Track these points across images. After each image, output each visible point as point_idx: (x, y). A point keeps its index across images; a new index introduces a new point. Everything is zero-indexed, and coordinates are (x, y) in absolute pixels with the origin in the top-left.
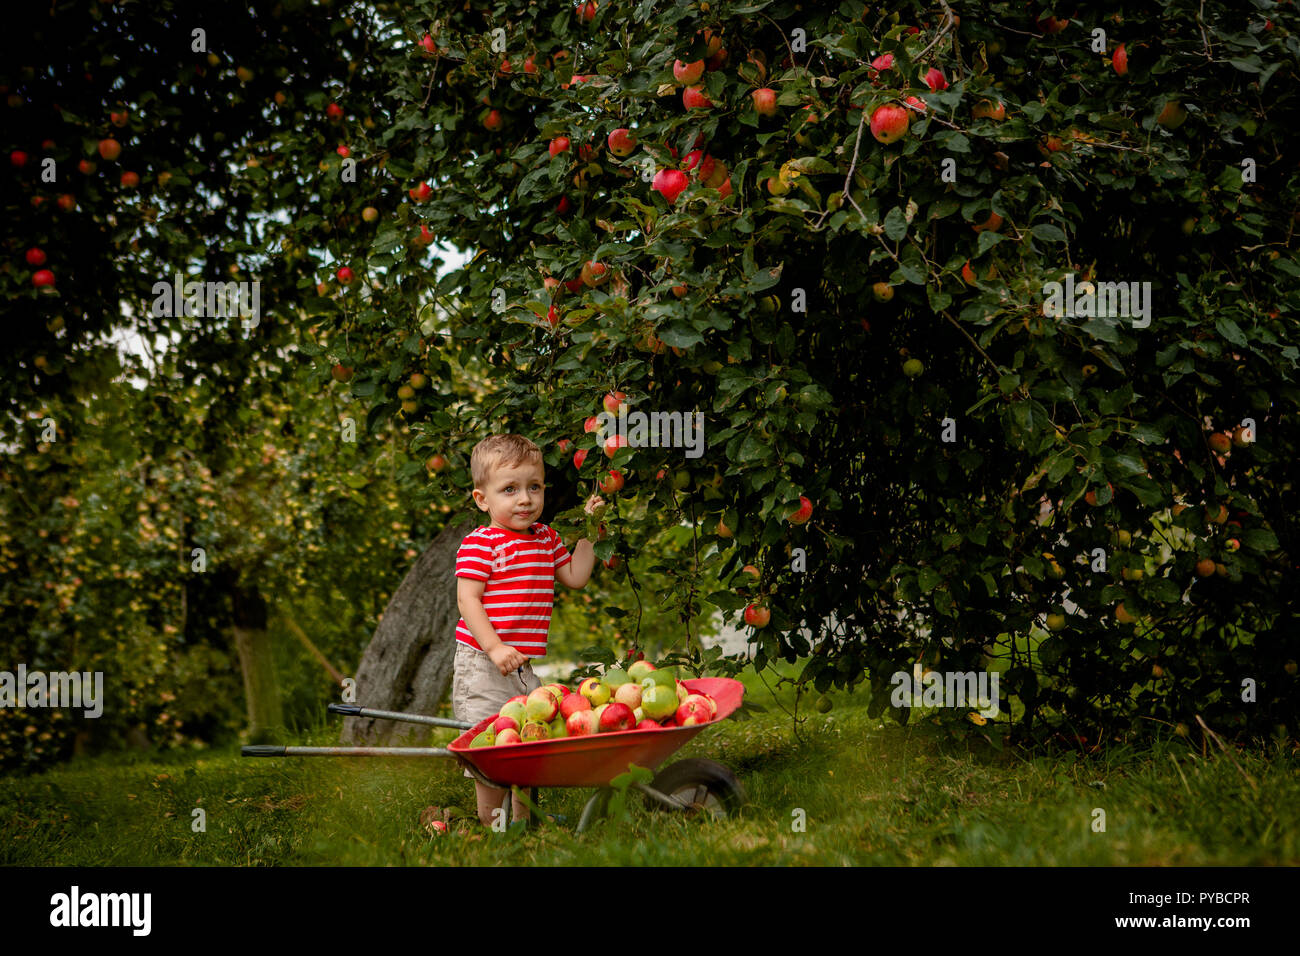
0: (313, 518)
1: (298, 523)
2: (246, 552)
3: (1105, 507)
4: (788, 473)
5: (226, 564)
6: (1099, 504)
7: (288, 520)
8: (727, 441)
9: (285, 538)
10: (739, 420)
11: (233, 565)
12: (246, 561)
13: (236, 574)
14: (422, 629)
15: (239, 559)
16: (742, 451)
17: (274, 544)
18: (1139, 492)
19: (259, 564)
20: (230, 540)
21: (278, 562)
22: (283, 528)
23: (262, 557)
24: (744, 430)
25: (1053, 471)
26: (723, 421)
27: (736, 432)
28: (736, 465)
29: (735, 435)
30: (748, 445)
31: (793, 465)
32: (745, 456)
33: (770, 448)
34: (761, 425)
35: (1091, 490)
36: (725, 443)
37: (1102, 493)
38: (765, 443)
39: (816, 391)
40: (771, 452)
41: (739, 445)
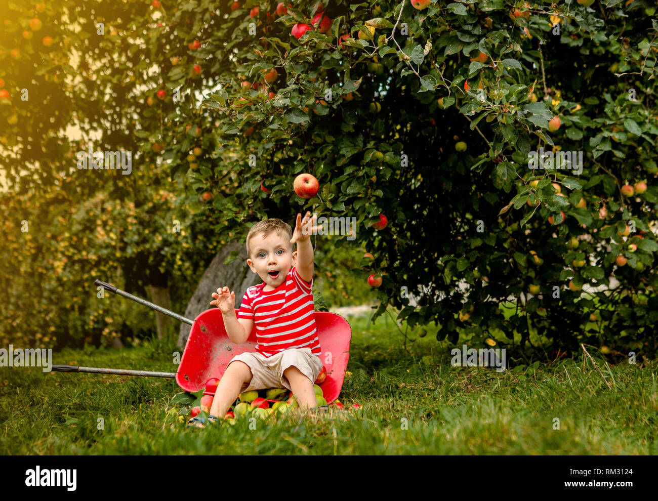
0: (186, 229)
2: (152, 247)
3: (559, 226)
6: (556, 224)
8: (343, 181)
9: (172, 239)
10: (349, 171)
11: (146, 253)
12: (152, 251)
15: (149, 251)
16: (349, 188)
21: (167, 252)
22: (171, 234)
23: (160, 249)
24: (352, 177)
25: (517, 202)
26: (341, 171)
27: (348, 177)
28: (346, 195)
29: (347, 179)
30: (352, 185)
31: (377, 197)
32: (350, 191)
33: (365, 187)
34: (361, 174)
35: (551, 215)
36: (341, 183)
37: (557, 218)
38: (362, 184)
39: (393, 156)
40: (364, 189)
41: (349, 185)
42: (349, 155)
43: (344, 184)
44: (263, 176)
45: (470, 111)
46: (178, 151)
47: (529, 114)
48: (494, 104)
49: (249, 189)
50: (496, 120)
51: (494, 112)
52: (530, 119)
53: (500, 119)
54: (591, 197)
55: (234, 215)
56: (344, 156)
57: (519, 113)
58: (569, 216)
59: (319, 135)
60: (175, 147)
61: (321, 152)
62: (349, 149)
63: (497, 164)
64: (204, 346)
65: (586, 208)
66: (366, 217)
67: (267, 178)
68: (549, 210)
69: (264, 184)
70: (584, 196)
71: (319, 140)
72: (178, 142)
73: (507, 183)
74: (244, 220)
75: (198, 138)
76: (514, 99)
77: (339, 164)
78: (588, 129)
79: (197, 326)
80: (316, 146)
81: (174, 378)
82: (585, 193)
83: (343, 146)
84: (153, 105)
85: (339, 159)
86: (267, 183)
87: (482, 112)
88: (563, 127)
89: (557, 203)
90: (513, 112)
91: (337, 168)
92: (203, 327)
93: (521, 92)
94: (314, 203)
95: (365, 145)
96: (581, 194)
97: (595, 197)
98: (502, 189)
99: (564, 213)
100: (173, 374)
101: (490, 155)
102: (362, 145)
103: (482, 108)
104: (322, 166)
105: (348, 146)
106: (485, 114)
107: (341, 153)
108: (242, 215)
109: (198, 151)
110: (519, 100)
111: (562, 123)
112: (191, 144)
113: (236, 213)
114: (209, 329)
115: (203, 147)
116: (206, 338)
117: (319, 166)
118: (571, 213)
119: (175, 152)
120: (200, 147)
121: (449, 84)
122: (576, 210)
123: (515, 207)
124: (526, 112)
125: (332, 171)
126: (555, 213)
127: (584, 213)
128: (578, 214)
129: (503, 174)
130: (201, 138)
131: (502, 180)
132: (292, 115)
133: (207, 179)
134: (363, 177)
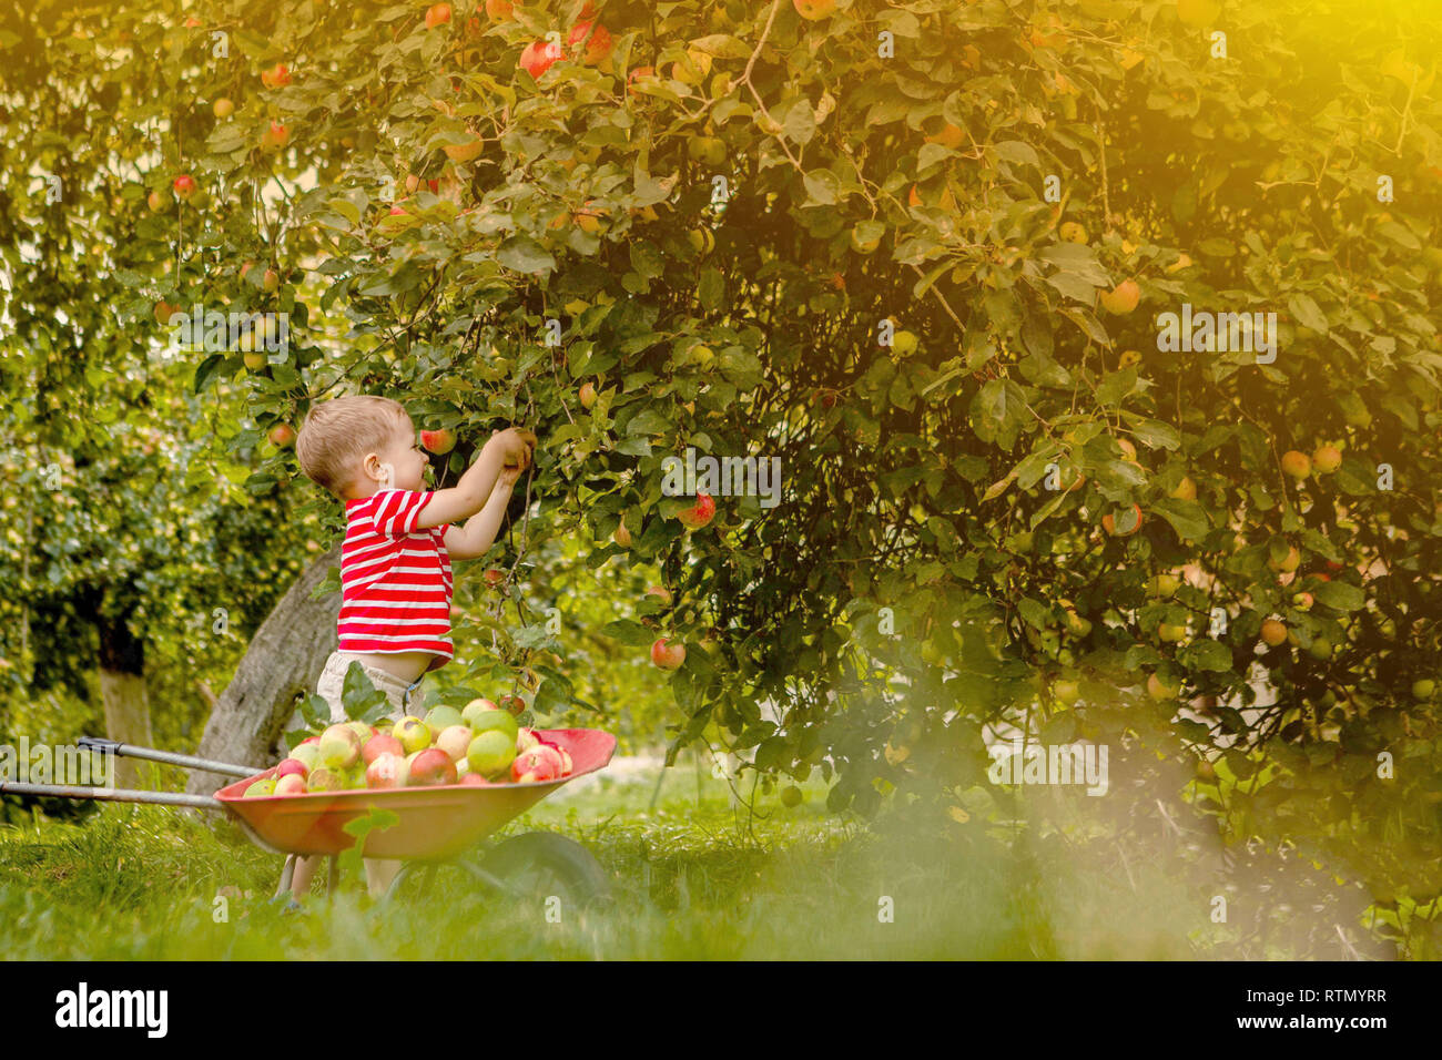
0: (201, 529)
1: (182, 534)
2: (113, 569)
3: (1128, 538)
5: (85, 583)
6: (1120, 532)
7: (170, 530)
9: (164, 551)
10: (635, 383)
11: (94, 585)
12: (112, 580)
13: (98, 597)
14: (295, 671)
15: (103, 581)
16: (633, 421)
17: (149, 560)
19: (128, 585)
20: (93, 551)
21: (152, 584)
22: (163, 540)
23: (133, 575)
24: (642, 398)
25: (1026, 474)
27: (631, 398)
29: (629, 404)
30: (641, 417)
32: (634, 429)
33: (669, 423)
34: (663, 392)
35: (1110, 512)
37: (1124, 518)
38: (664, 416)
39: (741, 355)
41: (632, 416)
43: (620, 414)
45: (912, 254)
47: (1051, 271)
48: (972, 241)
50: (973, 279)
51: (970, 260)
52: (1052, 282)
53: (982, 277)
54: (1207, 476)
57: (1028, 264)
58: (1154, 515)
63: (984, 383)
65: (1196, 502)
68: (1104, 499)
70: (1191, 473)
73: (1005, 428)
75: (269, 294)
76: (1016, 232)
82: (1194, 466)
84: (160, 212)
87: (944, 259)
90: (1010, 262)
93: (1035, 218)
96: (1183, 468)
97: (1215, 475)
98: (994, 442)
99: (1141, 507)
101: (969, 361)
103: (942, 250)
106: (951, 264)
110: (1029, 236)
118: (1157, 510)
121: (873, 192)
122: (1171, 502)
124: (1045, 263)
126: (1117, 504)
127: (1188, 511)
128: (1175, 512)
129: (996, 408)
130: (276, 295)
131: (993, 421)
132: (515, 252)
133: (284, 394)
134: (666, 401)
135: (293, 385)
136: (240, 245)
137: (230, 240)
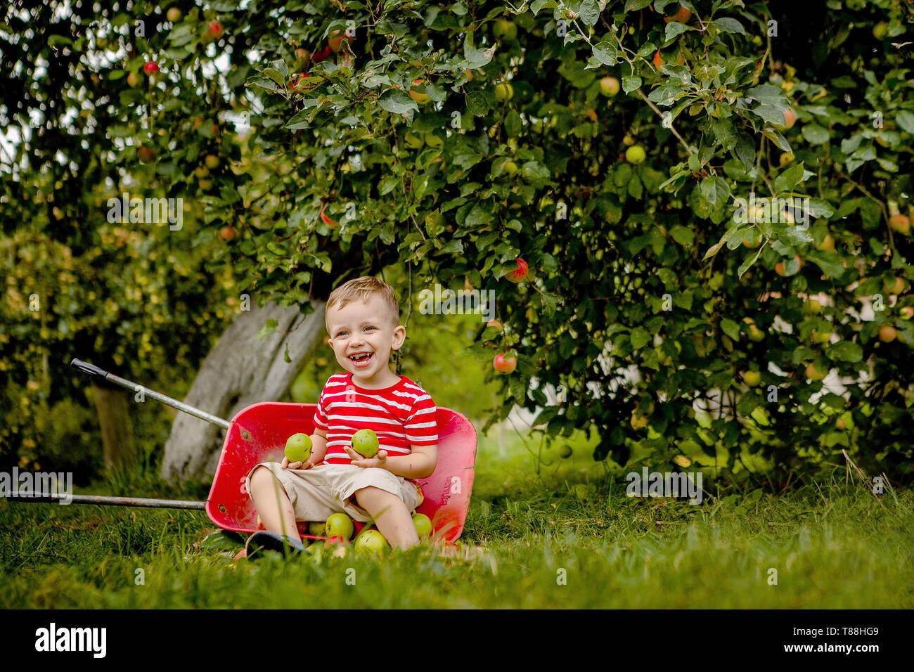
0: (159, 293)
1: (145, 298)
2: (100, 322)
3: (792, 278)
4: (508, 238)
5: (84, 331)
6: (787, 274)
7: (138, 295)
8: (458, 207)
9: (134, 309)
10: (468, 190)
11: (90, 333)
12: (101, 328)
13: (93, 339)
14: (232, 383)
15: (95, 330)
16: (469, 217)
17: (124, 315)
18: (823, 265)
19: (111, 333)
20: (88, 311)
21: (126, 331)
22: (133, 302)
23: (115, 325)
24: (473, 199)
25: (731, 239)
26: (454, 191)
27: (466, 200)
28: (464, 228)
29: (466, 203)
30: (474, 212)
31: (512, 231)
32: (470, 221)
33: (493, 215)
34: (486, 195)
35: (780, 261)
36: (455, 210)
37: (790, 265)
38: (489, 211)
39: (536, 167)
40: (493, 218)
41: (468, 212)
42: (467, 166)
43: (460, 211)
44: (324, 200)
45: (665, 98)
46: (182, 161)
47: (755, 104)
48: (702, 87)
49: (302, 221)
50: (704, 111)
51: (701, 100)
52: (757, 111)
53: (710, 111)
54: (841, 233)
55: (278, 262)
56: (459, 167)
57: (740, 101)
58: (808, 262)
59: (417, 136)
60: (176, 155)
61: (423, 160)
62: (466, 157)
63: (701, 180)
64: (247, 460)
65: (834, 251)
66: (496, 262)
67: (331, 202)
68: (777, 253)
69: (327, 211)
70: (831, 232)
71: (415, 143)
72: (179, 147)
73: (717, 209)
74: (293, 270)
75: (213, 140)
76: (732, 80)
77: (452, 180)
78: (837, 127)
79: (235, 430)
80: (414, 153)
81: (203, 509)
82: (833, 227)
83: (457, 152)
84: (137, 86)
85: (451, 172)
86: (333, 211)
87: (684, 99)
88: (799, 124)
89: (795, 238)
90: (732, 101)
91: (448, 186)
92: (244, 433)
93: (744, 69)
94: (413, 240)
95: (492, 150)
96: (826, 229)
97: (846, 233)
98: (709, 219)
99: (800, 257)
100: (201, 504)
101: (691, 166)
102: (487, 150)
103: (683, 94)
104: (426, 183)
105: (466, 153)
106: (688, 103)
107: (455, 162)
108: (291, 261)
109: (212, 161)
110: (740, 82)
111: (797, 117)
112: (201, 150)
113: (281, 258)
114: (254, 435)
115: (220, 154)
116: (250, 448)
117: (421, 183)
118: (812, 258)
119: (175, 161)
120: (215, 153)
121: (631, 57)
122: (819, 252)
123: (729, 246)
124: (749, 101)
125: (439, 191)
126: (786, 257)
127: (831, 258)
128: (822, 259)
129: (711, 196)
130: (218, 141)
131: (707, 204)
132: (390, 100)
133: (228, 207)
134: (489, 201)
135: (234, 200)
136: (193, 109)
137: (186, 105)
